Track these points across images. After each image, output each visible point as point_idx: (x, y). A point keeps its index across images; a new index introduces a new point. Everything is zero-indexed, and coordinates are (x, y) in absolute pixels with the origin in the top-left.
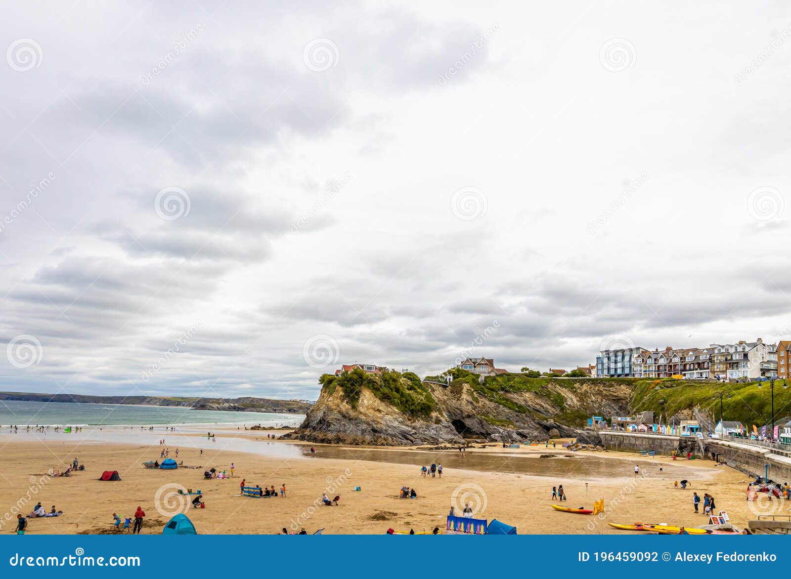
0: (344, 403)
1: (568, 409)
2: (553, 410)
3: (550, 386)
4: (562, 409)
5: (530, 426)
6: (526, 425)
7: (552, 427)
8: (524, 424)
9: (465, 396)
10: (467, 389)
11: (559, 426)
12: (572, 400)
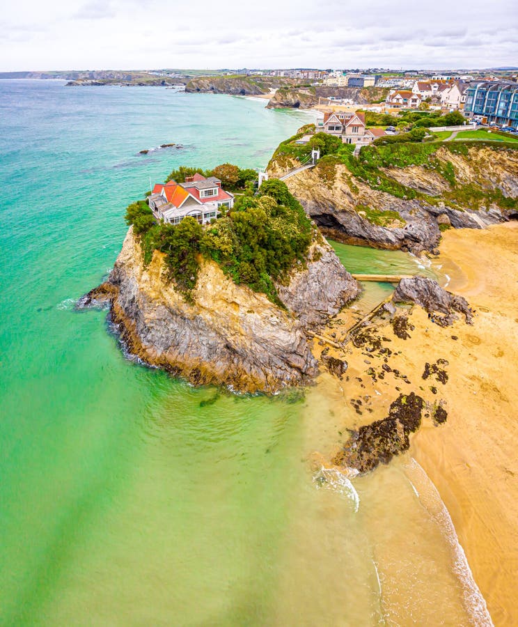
0: (171, 290)
1: (459, 184)
2: (442, 186)
3: (439, 152)
4: (453, 184)
5: (418, 215)
6: (413, 215)
7: (442, 213)
8: (411, 213)
9: (339, 184)
10: (343, 174)
11: (451, 212)
12: (465, 172)
